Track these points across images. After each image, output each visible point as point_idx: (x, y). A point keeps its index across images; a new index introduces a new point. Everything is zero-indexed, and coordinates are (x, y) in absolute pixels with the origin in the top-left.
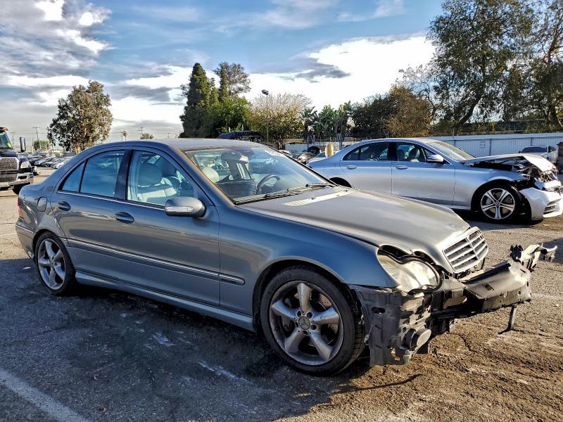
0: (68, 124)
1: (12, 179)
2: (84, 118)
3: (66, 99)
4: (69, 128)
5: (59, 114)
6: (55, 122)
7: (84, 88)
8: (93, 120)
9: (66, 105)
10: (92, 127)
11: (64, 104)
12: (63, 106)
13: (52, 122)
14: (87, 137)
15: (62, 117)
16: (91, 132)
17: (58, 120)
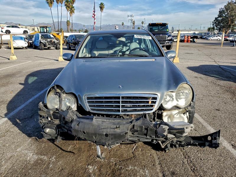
0: (222, 19)
1: (164, 43)
2: (230, 16)
3: (223, 8)
4: (222, 21)
5: (219, 15)
6: (216, 19)
7: (233, 2)
8: (234, 17)
9: (223, 11)
10: (233, 21)
11: (222, 10)
12: (221, 11)
13: (215, 19)
14: (230, 25)
15: (219, 16)
16: (232, 23)
17: (217, 18)
